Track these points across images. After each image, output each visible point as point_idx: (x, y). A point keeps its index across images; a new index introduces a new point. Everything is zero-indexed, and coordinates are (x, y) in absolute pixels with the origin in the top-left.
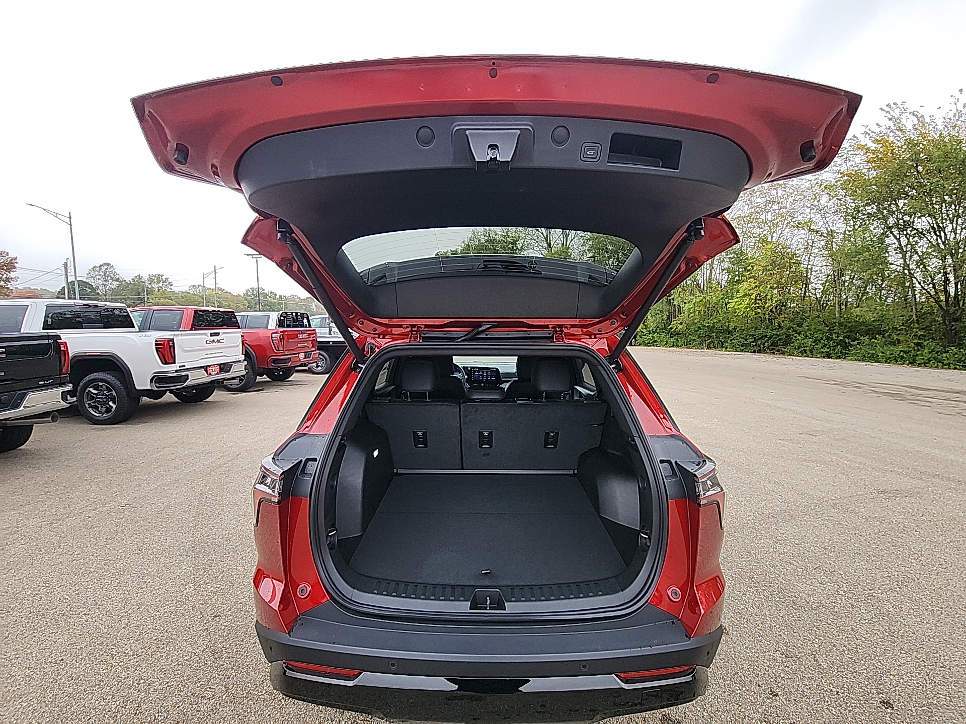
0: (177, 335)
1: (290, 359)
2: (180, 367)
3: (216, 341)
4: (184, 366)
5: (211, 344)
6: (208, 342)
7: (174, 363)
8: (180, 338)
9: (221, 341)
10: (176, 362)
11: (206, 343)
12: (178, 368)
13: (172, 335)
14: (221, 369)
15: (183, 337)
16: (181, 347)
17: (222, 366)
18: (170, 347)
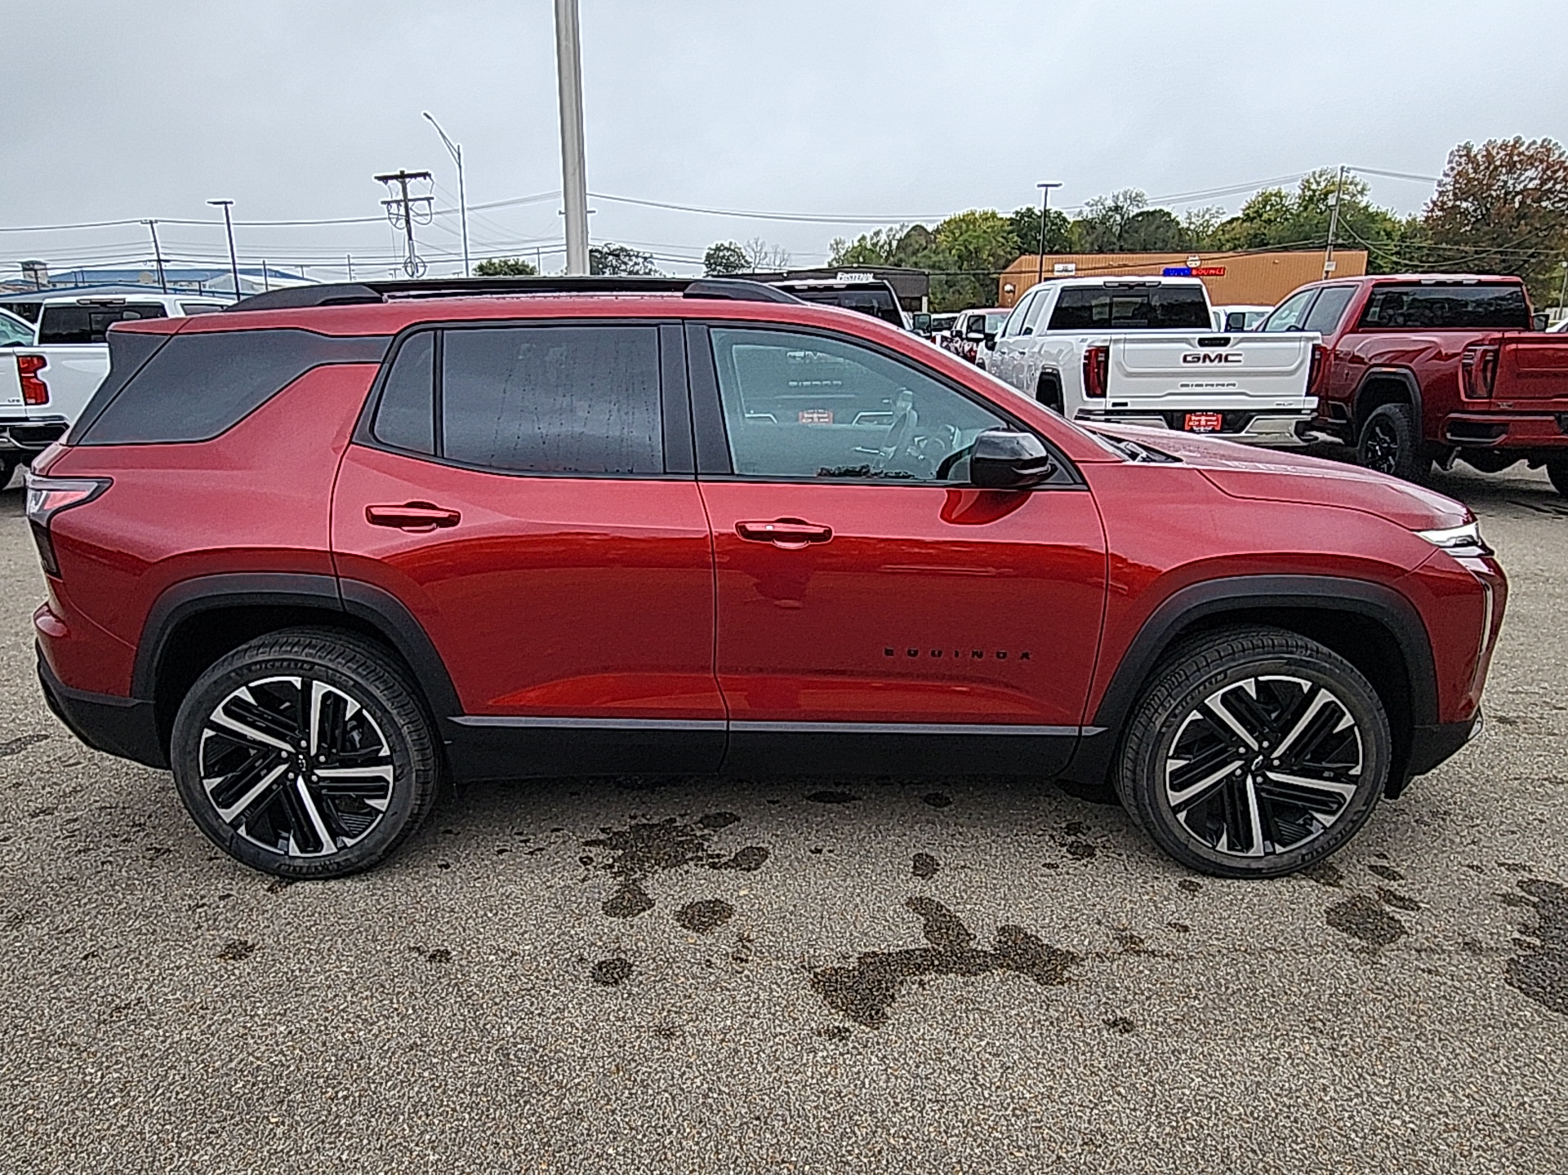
0: (1117, 341)
1: (1506, 424)
2: (1114, 405)
3: (1213, 357)
4: (1125, 404)
5: (1200, 363)
6: (1189, 358)
7: (1104, 395)
8: (1121, 346)
9: (1230, 358)
10: (1108, 394)
11: (1185, 360)
12: (1110, 407)
13: (1105, 340)
14: (1224, 420)
15: (1128, 346)
16: (1118, 364)
17: (1229, 417)
18: (1099, 363)
